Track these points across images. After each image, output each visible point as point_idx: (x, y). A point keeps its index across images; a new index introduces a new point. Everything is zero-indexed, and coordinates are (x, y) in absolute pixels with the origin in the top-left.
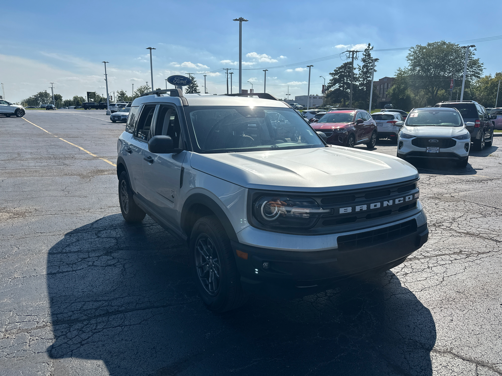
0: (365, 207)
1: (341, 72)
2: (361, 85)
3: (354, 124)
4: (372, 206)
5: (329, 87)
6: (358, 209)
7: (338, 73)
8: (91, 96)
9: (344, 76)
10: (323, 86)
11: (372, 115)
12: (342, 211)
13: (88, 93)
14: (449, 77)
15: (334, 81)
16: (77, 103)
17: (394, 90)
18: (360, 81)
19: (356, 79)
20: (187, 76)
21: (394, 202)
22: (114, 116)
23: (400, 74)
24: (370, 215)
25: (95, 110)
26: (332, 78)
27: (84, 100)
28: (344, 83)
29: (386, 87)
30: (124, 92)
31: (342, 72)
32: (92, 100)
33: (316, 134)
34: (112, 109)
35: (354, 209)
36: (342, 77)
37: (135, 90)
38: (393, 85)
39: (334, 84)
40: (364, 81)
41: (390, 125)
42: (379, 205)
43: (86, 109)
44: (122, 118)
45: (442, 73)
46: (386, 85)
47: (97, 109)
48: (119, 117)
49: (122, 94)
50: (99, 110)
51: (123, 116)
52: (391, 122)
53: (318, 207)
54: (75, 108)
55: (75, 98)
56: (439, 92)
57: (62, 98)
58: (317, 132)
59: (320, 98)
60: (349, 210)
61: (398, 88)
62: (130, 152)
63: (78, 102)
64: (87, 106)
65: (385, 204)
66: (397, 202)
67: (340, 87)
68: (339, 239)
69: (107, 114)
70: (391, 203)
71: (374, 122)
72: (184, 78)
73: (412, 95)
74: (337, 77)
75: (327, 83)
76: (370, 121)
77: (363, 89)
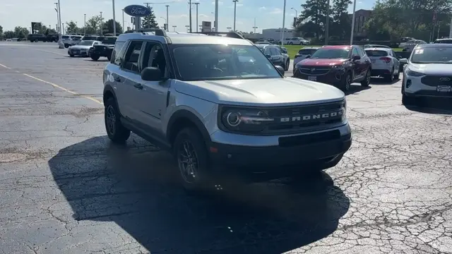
0: (299, 118)
1: (313, 4)
2: (336, 18)
3: (350, 60)
4: (304, 118)
5: (302, 19)
6: (294, 119)
7: (311, 5)
8: (36, 26)
9: (317, 8)
10: (295, 18)
11: (366, 51)
12: (282, 120)
13: (33, 24)
14: (430, 11)
15: (307, 14)
16: (19, 35)
17: (371, 24)
18: (334, 13)
19: (331, 12)
20: (145, 6)
21: (321, 116)
22: (72, 50)
23: (378, 6)
24: (303, 124)
25: (42, 42)
26: (304, 10)
27: (27, 32)
28: (317, 16)
29: (361, 20)
30: (74, 22)
31: (315, 3)
32: (37, 31)
33: (275, 68)
34: (66, 42)
35: (291, 119)
36: (315, 9)
37: (87, 21)
38: (369, 19)
39: (307, 17)
40: (339, 13)
41: (382, 61)
42: (309, 117)
43: (32, 41)
44: (81, 51)
45: (422, 6)
46: (361, 17)
47: (44, 41)
48: (78, 50)
49: (72, 25)
50: (47, 42)
51: (82, 49)
52: (384, 59)
53: (266, 117)
54: (18, 40)
55: (17, 29)
56: (420, 27)
57: (3, 29)
58: (276, 66)
59: (290, 31)
60: (288, 119)
61: (376, 21)
62: (119, 81)
63: (21, 33)
64: (33, 39)
65: (314, 117)
66: (323, 116)
67: (313, 19)
68: (280, 139)
69: (60, 48)
70: (319, 116)
71: (368, 59)
72: (143, 8)
73: (390, 30)
74: (309, 9)
75: (299, 15)
76: (364, 58)
77: (337, 22)
